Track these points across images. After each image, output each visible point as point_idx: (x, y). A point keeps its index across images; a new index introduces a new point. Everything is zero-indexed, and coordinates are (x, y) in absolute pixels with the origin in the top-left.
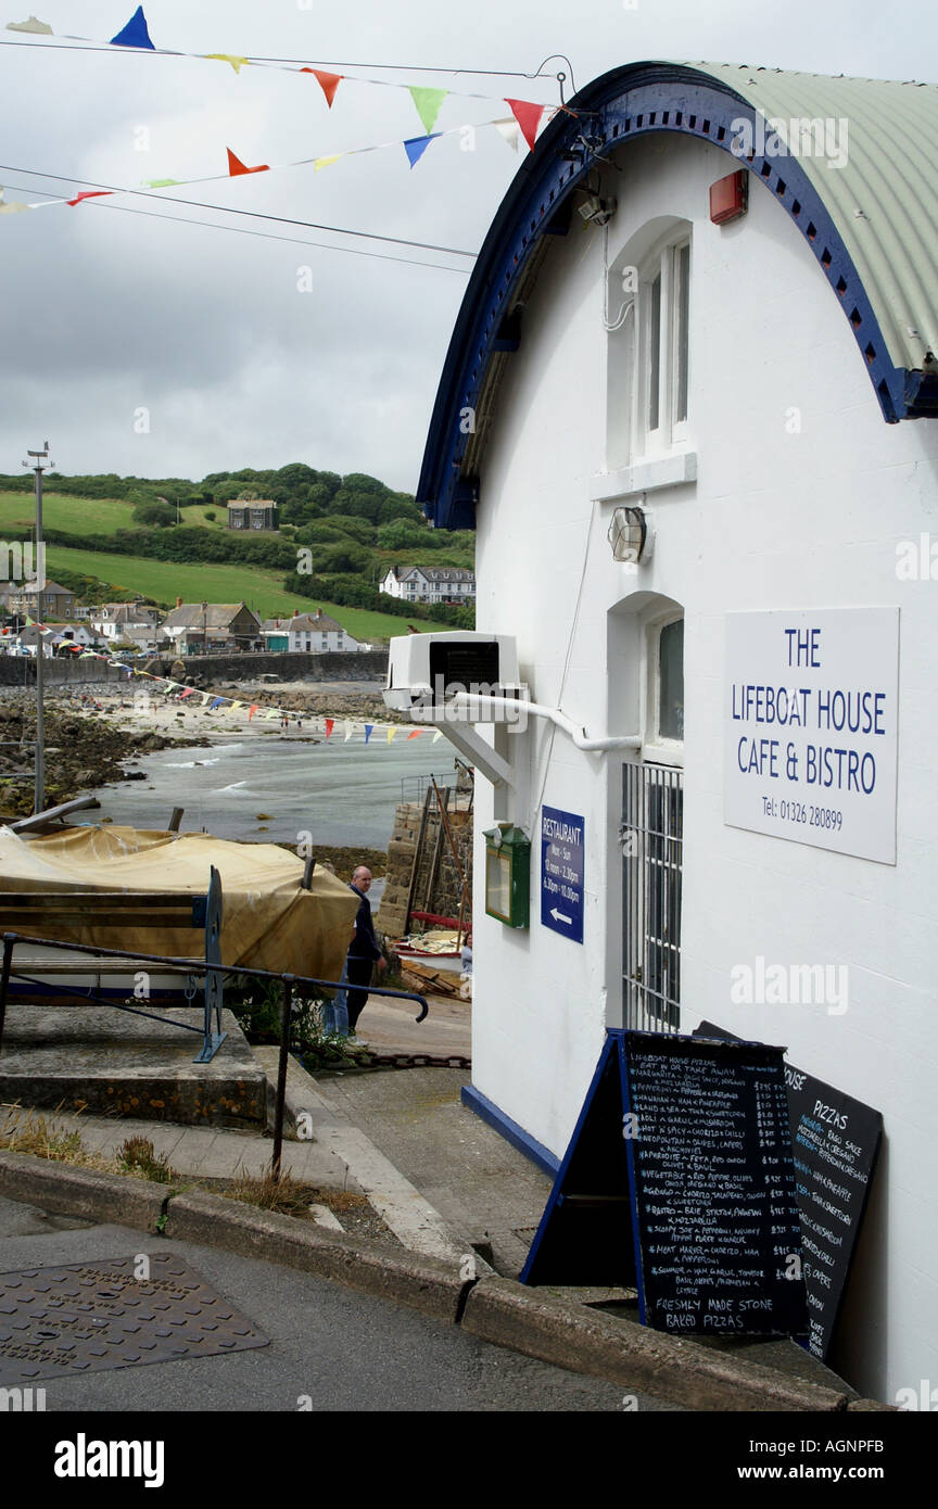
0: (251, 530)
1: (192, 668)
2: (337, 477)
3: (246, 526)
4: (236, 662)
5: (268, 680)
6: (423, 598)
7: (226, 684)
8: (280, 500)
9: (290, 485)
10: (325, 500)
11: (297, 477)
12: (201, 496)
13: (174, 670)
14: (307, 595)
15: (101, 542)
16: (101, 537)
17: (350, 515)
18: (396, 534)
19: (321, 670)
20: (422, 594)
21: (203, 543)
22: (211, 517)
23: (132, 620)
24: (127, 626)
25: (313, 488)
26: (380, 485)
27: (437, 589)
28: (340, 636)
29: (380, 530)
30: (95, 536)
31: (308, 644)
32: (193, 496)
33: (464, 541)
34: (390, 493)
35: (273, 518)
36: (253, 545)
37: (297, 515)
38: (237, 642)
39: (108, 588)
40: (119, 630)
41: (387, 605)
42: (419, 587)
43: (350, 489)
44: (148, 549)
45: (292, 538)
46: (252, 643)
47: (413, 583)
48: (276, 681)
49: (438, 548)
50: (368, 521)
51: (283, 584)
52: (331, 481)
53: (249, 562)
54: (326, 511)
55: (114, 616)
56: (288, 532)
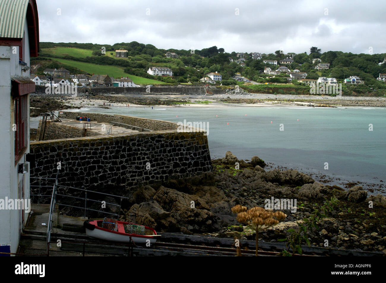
0: (121, 58)
1: (93, 90)
2: (144, 45)
3: (120, 56)
4: (104, 89)
5: (112, 94)
6: (157, 75)
7: (101, 94)
8: (129, 50)
9: (132, 47)
10: (141, 50)
11: (134, 44)
12: (111, 49)
13: (88, 91)
14: (129, 73)
15: (82, 59)
16: (82, 58)
17: (146, 54)
18: (156, 59)
19: (126, 91)
20: (157, 74)
21: (107, 60)
22: (112, 54)
23: (82, 78)
24: (80, 80)
25: (138, 47)
26: (154, 47)
27: (161, 72)
28: (132, 83)
29: (153, 58)
30: (81, 58)
31: (124, 85)
32: (109, 49)
33: (173, 61)
34: (157, 49)
35: (127, 55)
36: (119, 61)
37: (133, 54)
38: (106, 84)
39: (79, 71)
40: (78, 81)
41: (147, 76)
42: (156, 72)
43: (147, 48)
44: (93, 61)
45: (131, 59)
46: (109, 85)
47: (155, 71)
48: (114, 94)
49: (167, 63)
50: (150, 56)
51: (124, 71)
52: (142, 46)
53: (118, 65)
54: (141, 53)
55: (77, 77)
56: (130, 58)
